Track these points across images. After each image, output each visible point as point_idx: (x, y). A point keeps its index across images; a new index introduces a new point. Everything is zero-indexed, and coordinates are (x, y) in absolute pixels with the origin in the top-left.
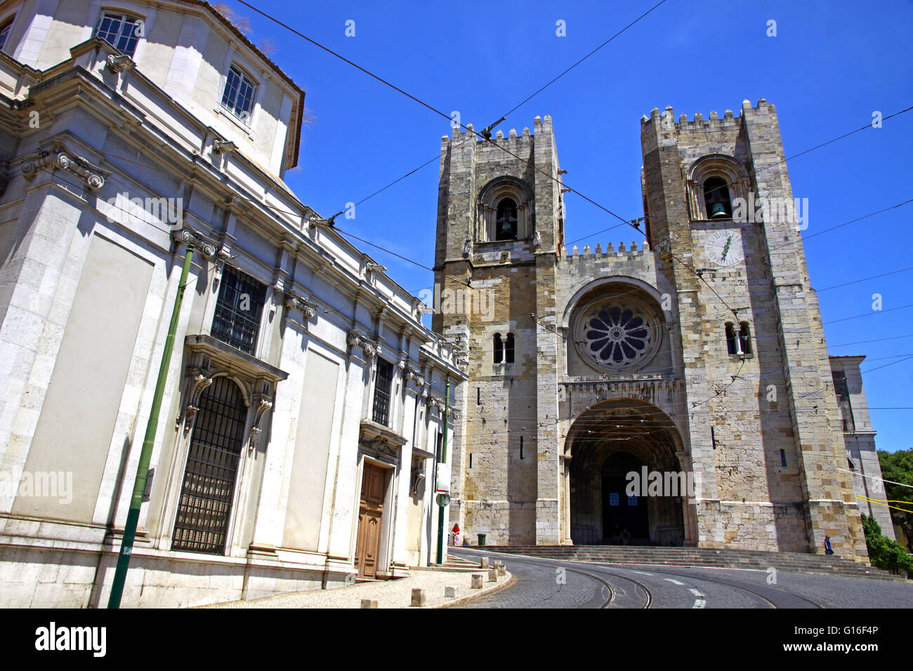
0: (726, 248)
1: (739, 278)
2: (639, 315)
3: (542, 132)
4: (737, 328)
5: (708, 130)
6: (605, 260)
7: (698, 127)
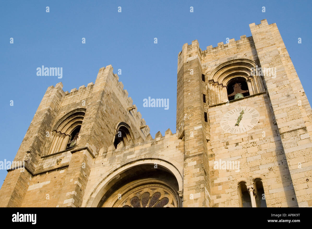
0: (240, 119)
1: (252, 141)
2: (166, 196)
3: (103, 74)
4: (250, 186)
5: (227, 49)
6: (132, 149)
7: (220, 49)
